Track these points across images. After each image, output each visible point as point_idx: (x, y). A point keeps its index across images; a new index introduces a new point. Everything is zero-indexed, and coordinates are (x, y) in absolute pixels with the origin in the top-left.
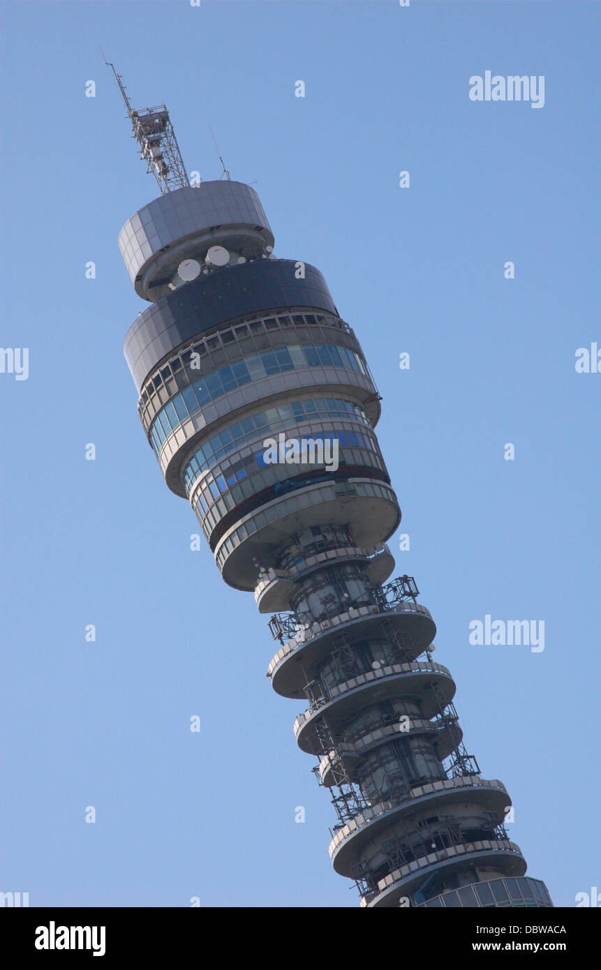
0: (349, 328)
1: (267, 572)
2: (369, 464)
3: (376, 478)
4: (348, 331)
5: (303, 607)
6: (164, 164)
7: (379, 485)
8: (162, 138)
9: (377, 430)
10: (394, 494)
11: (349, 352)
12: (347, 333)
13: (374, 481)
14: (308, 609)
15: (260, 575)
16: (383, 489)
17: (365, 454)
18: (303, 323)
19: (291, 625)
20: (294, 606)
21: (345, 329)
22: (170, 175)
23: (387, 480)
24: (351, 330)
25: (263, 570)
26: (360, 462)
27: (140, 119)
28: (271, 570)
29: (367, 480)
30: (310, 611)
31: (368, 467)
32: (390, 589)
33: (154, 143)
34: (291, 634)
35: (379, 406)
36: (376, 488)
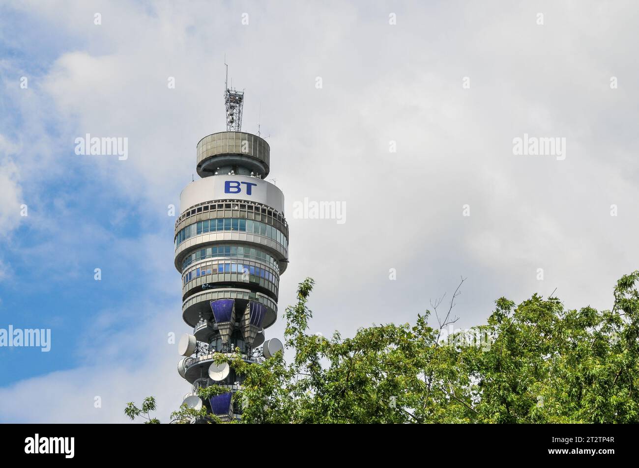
0: (286, 224)
1: (203, 321)
2: (270, 290)
3: (272, 298)
4: (286, 225)
5: (214, 344)
6: (233, 118)
7: (271, 301)
8: (236, 107)
9: (281, 277)
10: (277, 308)
11: (282, 235)
12: (284, 226)
13: (269, 298)
14: (215, 345)
15: (200, 322)
16: (272, 304)
17: (270, 284)
18: (271, 215)
19: (204, 350)
20: (210, 342)
21: (284, 224)
22: (234, 124)
23: (276, 301)
24: (287, 226)
25: (202, 319)
26: (266, 287)
27: (230, 95)
28: (205, 320)
29: (266, 296)
30: (216, 347)
31: (269, 291)
32: (257, 351)
33: (232, 107)
34: (203, 354)
35: (287, 265)
36: (269, 302)
